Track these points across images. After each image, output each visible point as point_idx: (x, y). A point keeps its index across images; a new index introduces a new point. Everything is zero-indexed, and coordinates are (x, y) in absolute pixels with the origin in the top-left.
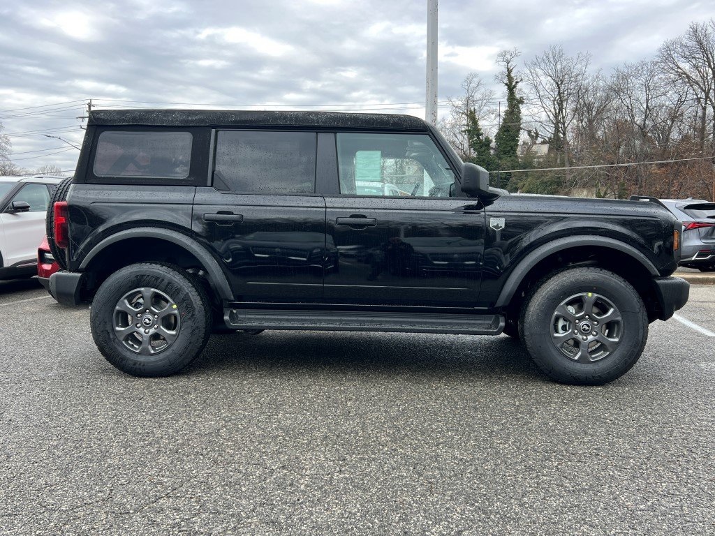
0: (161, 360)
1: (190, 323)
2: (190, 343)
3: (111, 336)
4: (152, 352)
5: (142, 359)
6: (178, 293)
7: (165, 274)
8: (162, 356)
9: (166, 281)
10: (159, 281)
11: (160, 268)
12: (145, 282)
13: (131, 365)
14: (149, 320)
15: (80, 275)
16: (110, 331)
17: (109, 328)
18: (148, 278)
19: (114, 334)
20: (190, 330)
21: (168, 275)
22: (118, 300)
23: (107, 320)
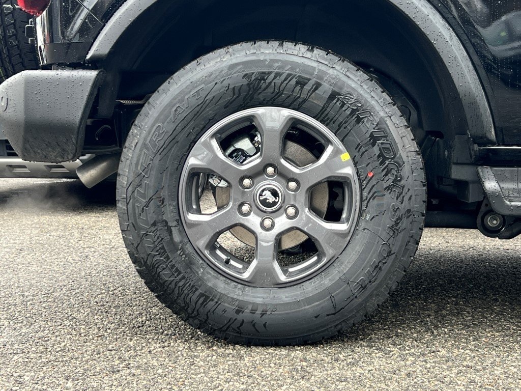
0: (309, 301)
1: (389, 199)
2: (389, 254)
3: (177, 238)
4: (283, 278)
5: (258, 297)
6: (359, 120)
7: (323, 68)
8: (310, 288)
9: (326, 89)
10: (307, 87)
11: (309, 54)
12: (270, 90)
13: (231, 314)
14: (275, 194)
15: (92, 74)
16: (172, 223)
17: (169, 215)
18: (278, 81)
19: (183, 232)
20: (388, 220)
21: (331, 71)
22: (195, 142)
23: (164, 193)
